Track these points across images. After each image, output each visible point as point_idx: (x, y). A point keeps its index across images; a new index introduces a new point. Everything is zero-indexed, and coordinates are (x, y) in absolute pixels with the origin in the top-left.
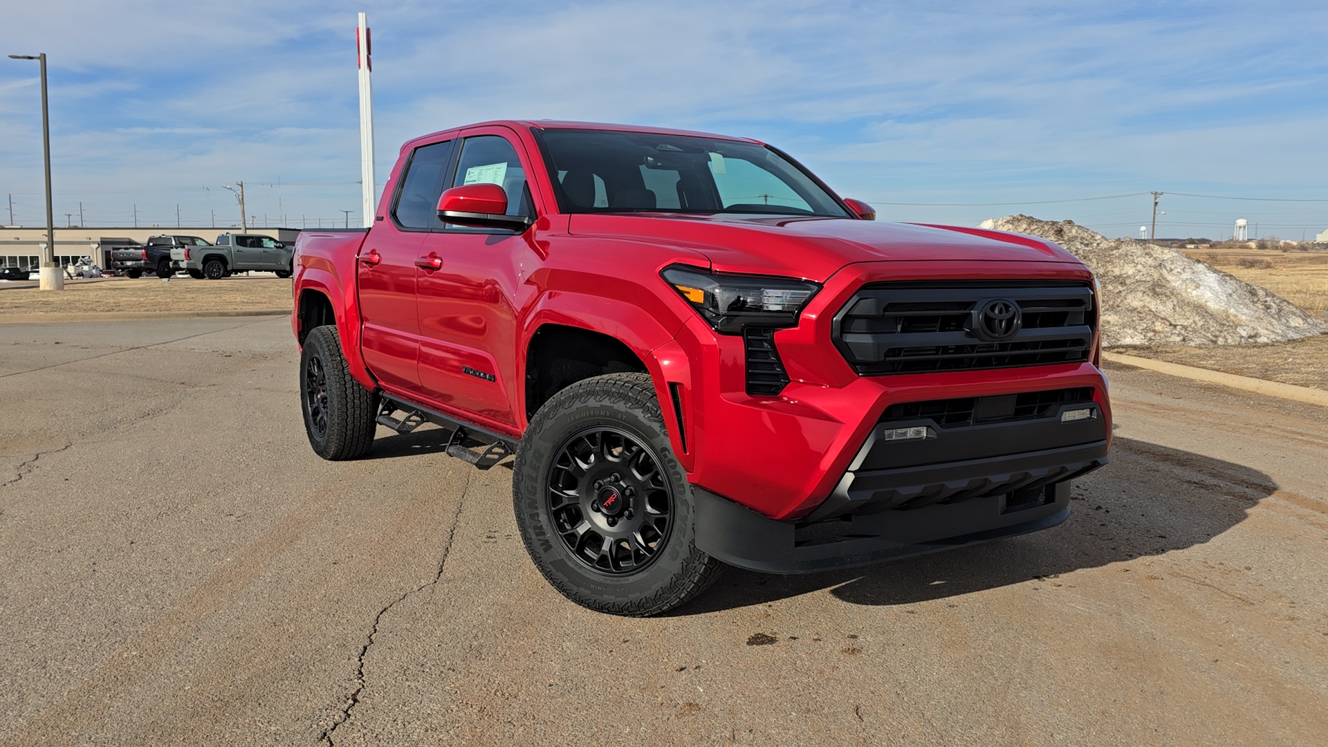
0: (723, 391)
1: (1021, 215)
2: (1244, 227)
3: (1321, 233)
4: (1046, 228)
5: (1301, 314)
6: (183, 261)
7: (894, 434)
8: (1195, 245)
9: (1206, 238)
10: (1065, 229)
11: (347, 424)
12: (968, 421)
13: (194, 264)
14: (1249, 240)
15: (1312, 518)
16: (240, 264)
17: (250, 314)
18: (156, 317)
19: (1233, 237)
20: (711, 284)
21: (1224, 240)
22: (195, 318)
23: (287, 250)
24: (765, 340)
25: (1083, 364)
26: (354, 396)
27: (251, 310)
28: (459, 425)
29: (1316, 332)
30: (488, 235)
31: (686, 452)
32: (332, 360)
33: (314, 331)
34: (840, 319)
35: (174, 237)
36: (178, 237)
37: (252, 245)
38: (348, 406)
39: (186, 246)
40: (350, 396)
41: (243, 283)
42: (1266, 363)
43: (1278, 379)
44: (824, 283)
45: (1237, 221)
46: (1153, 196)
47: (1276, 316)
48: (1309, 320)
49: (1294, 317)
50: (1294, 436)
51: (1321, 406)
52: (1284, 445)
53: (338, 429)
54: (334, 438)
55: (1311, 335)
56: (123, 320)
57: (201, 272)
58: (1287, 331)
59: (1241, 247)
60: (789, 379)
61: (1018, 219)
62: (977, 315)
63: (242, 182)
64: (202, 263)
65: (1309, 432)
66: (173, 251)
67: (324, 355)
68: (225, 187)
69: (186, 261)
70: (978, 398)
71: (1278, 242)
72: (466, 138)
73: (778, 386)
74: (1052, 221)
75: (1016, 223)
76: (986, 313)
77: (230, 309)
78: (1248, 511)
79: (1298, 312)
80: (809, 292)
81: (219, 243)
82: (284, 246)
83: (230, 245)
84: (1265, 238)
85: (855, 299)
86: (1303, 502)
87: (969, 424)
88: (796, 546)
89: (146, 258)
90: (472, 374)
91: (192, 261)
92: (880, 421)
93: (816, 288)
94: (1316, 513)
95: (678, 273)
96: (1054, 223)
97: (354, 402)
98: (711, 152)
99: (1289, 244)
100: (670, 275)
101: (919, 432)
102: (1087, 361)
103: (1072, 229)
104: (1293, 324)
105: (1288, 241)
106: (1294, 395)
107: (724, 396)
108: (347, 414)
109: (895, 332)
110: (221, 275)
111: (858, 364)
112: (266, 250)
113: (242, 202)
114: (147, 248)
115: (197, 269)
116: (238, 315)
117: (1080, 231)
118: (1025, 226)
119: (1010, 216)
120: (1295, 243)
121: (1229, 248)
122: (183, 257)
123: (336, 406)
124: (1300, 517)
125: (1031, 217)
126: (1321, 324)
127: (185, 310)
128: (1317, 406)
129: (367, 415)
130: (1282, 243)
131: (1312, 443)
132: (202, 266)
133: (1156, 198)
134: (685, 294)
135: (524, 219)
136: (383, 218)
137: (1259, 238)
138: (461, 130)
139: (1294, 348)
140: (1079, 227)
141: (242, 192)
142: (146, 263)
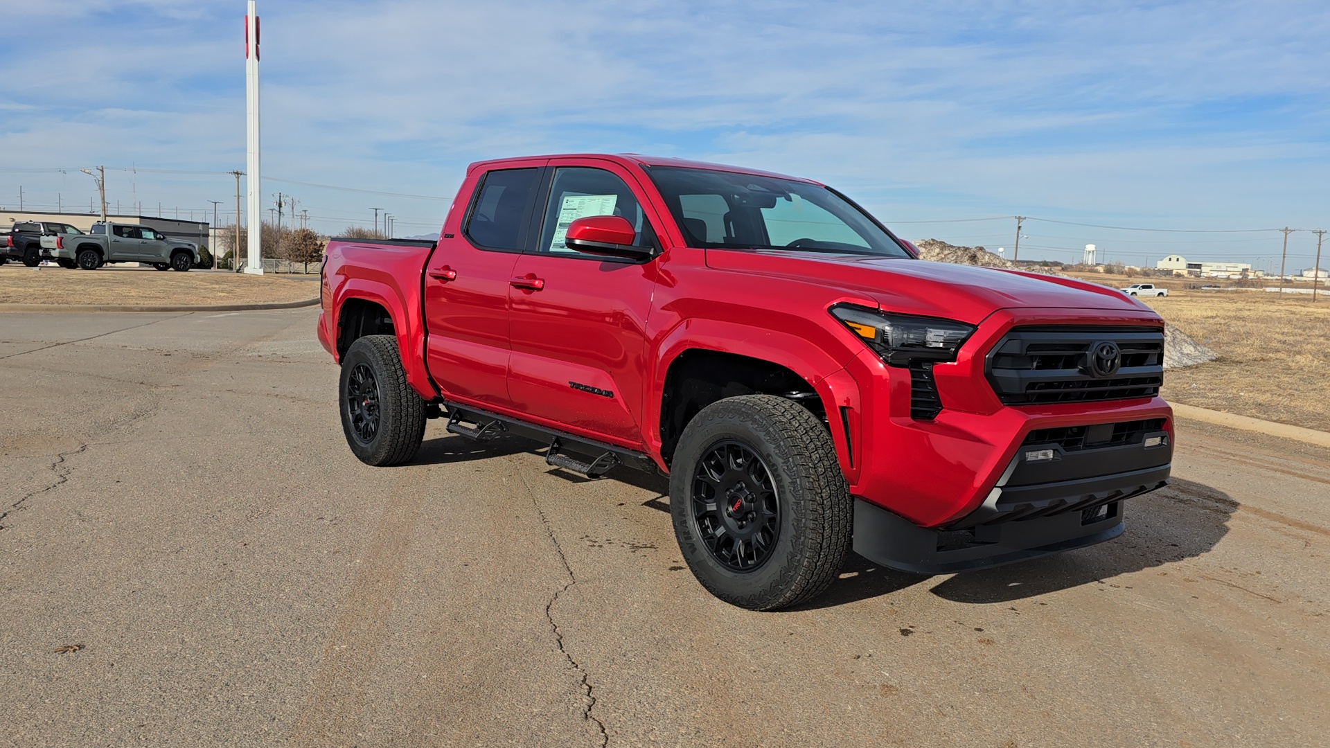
0: (891, 416)
1: (933, 240)
2: (1093, 251)
3: (1162, 260)
4: (959, 253)
5: (1192, 342)
6: (54, 249)
7: (1031, 456)
8: (1049, 268)
9: (1059, 261)
10: (979, 254)
11: (400, 431)
12: (1079, 445)
13: (67, 253)
14: (1098, 265)
15: (1284, 530)
16: (116, 255)
17: (155, 310)
18: (56, 309)
19: (1083, 261)
20: (882, 322)
21: (1075, 263)
22: (97, 312)
23: (167, 242)
24: (924, 372)
25: (1153, 398)
26: (408, 405)
27: (154, 306)
28: (555, 435)
29: (1205, 359)
30: (601, 262)
31: (852, 467)
32: (387, 370)
33: (361, 340)
34: (992, 356)
35: (43, 223)
36: (47, 223)
37: (130, 235)
38: (402, 414)
39: (58, 234)
40: (404, 404)
41: (124, 275)
42: (1175, 388)
43: (1191, 403)
44: (978, 325)
45: (1087, 246)
46: (1017, 220)
47: (1172, 344)
48: (1198, 348)
49: (1186, 345)
50: (1227, 456)
51: (1234, 429)
52: (1223, 464)
53: (391, 436)
54: (386, 444)
55: (1201, 362)
56: (22, 312)
57: (75, 262)
58: (1182, 358)
59: (1091, 271)
60: (942, 406)
61: (930, 243)
62: (1090, 355)
63: (102, 167)
64: (76, 252)
65: (1237, 452)
66: (43, 239)
67: (378, 364)
68: (84, 172)
69: (58, 250)
70: (1088, 426)
71: (1124, 268)
72: (557, 167)
73: (932, 412)
74: (964, 247)
75: (929, 247)
76: (1097, 355)
77: (131, 303)
78: (1227, 524)
79: (1189, 340)
80: (965, 332)
81: (93, 232)
82: (164, 238)
83: (107, 234)
84: (1112, 264)
85: (1005, 340)
86: (1268, 515)
87: (1079, 449)
88: (938, 551)
89: (12, 245)
90: (582, 390)
91: (64, 250)
92: (1023, 444)
93: (971, 329)
94: (1285, 526)
95: (848, 311)
96: (966, 249)
97: (408, 411)
98: (791, 192)
99: (1133, 269)
100: (839, 312)
101: (1045, 454)
102: (1157, 396)
103: (985, 255)
104: (1185, 351)
105: (1132, 267)
106: (1208, 418)
107: (893, 420)
108: (401, 422)
109: (1030, 369)
110: (96, 265)
111: (1003, 395)
112: (145, 241)
113: (102, 188)
114: (12, 234)
115: (70, 258)
116: (142, 310)
117: (992, 258)
118: (937, 250)
119: (922, 240)
120: (1138, 269)
121: (1079, 271)
122: (55, 245)
123: (391, 414)
124: (1275, 529)
125: (944, 242)
126: (1208, 352)
127: (85, 303)
128: (1231, 428)
129: (418, 423)
130: (1126, 268)
131: (1245, 462)
132: (75, 255)
133: (1019, 223)
134: (857, 330)
135: (650, 251)
136: (453, 235)
137: (1107, 264)
138: (550, 159)
139: (1192, 373)
140: (991, 253)
141: (103, 178)
142: (11, 250)
